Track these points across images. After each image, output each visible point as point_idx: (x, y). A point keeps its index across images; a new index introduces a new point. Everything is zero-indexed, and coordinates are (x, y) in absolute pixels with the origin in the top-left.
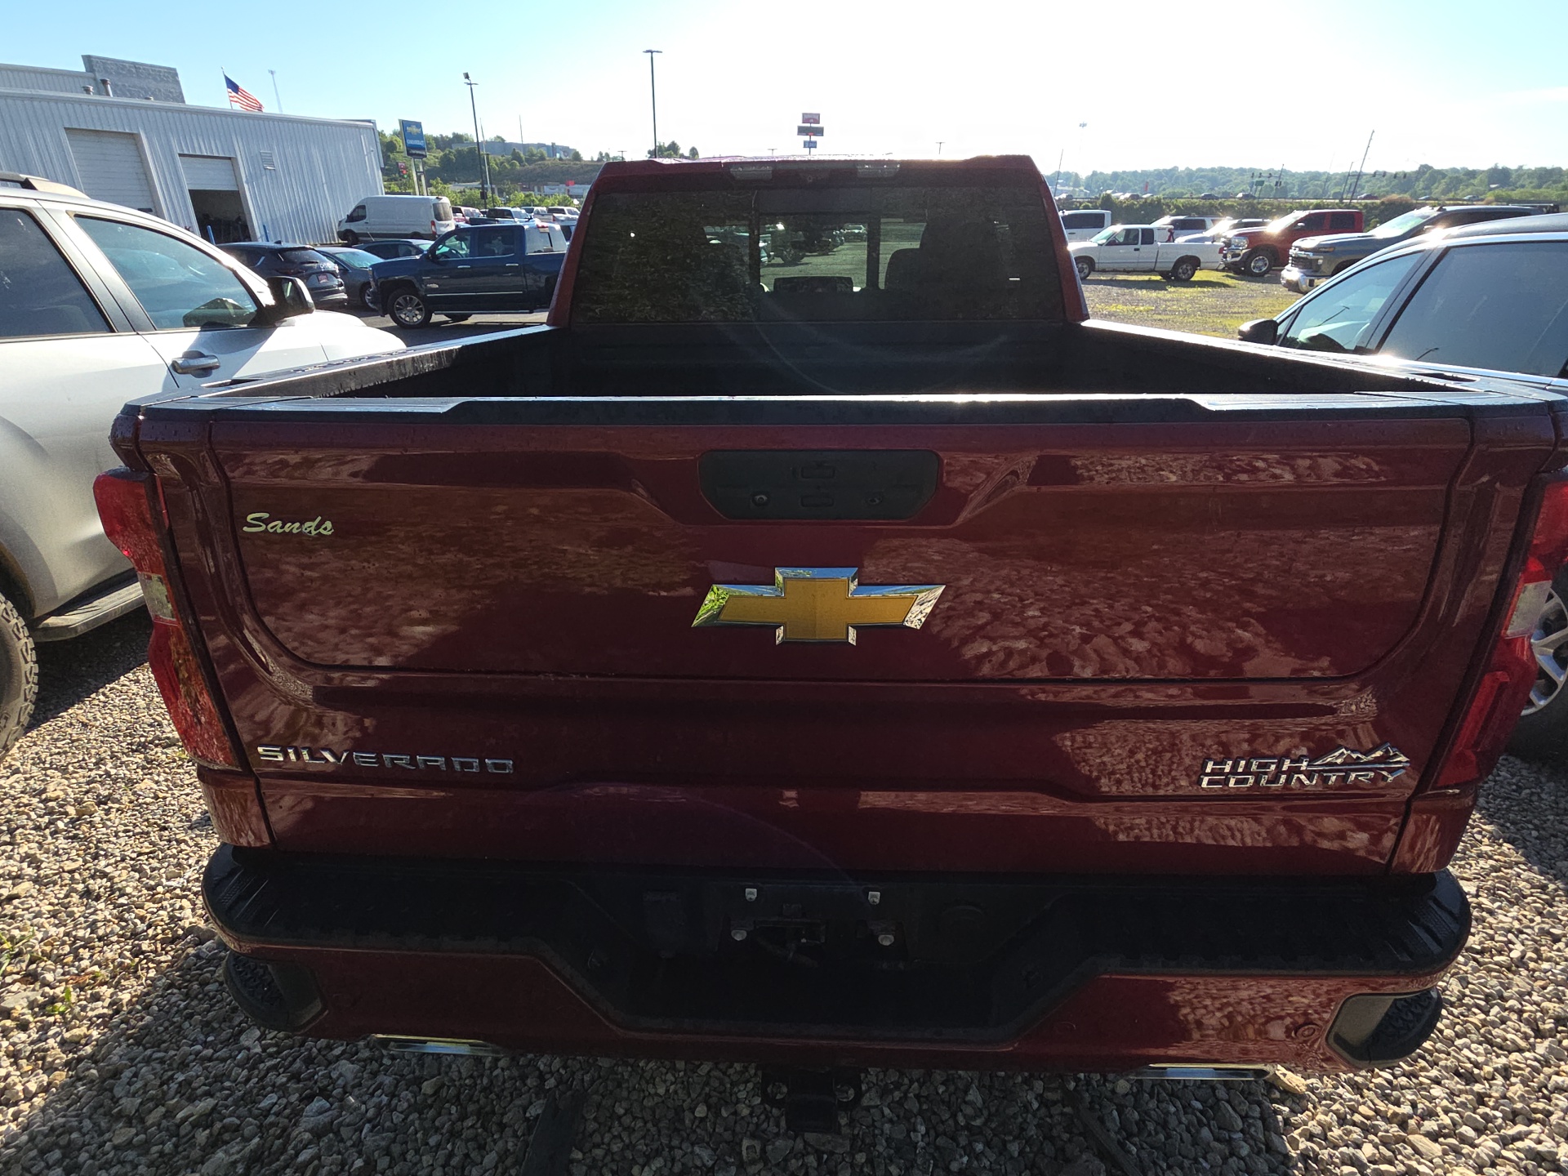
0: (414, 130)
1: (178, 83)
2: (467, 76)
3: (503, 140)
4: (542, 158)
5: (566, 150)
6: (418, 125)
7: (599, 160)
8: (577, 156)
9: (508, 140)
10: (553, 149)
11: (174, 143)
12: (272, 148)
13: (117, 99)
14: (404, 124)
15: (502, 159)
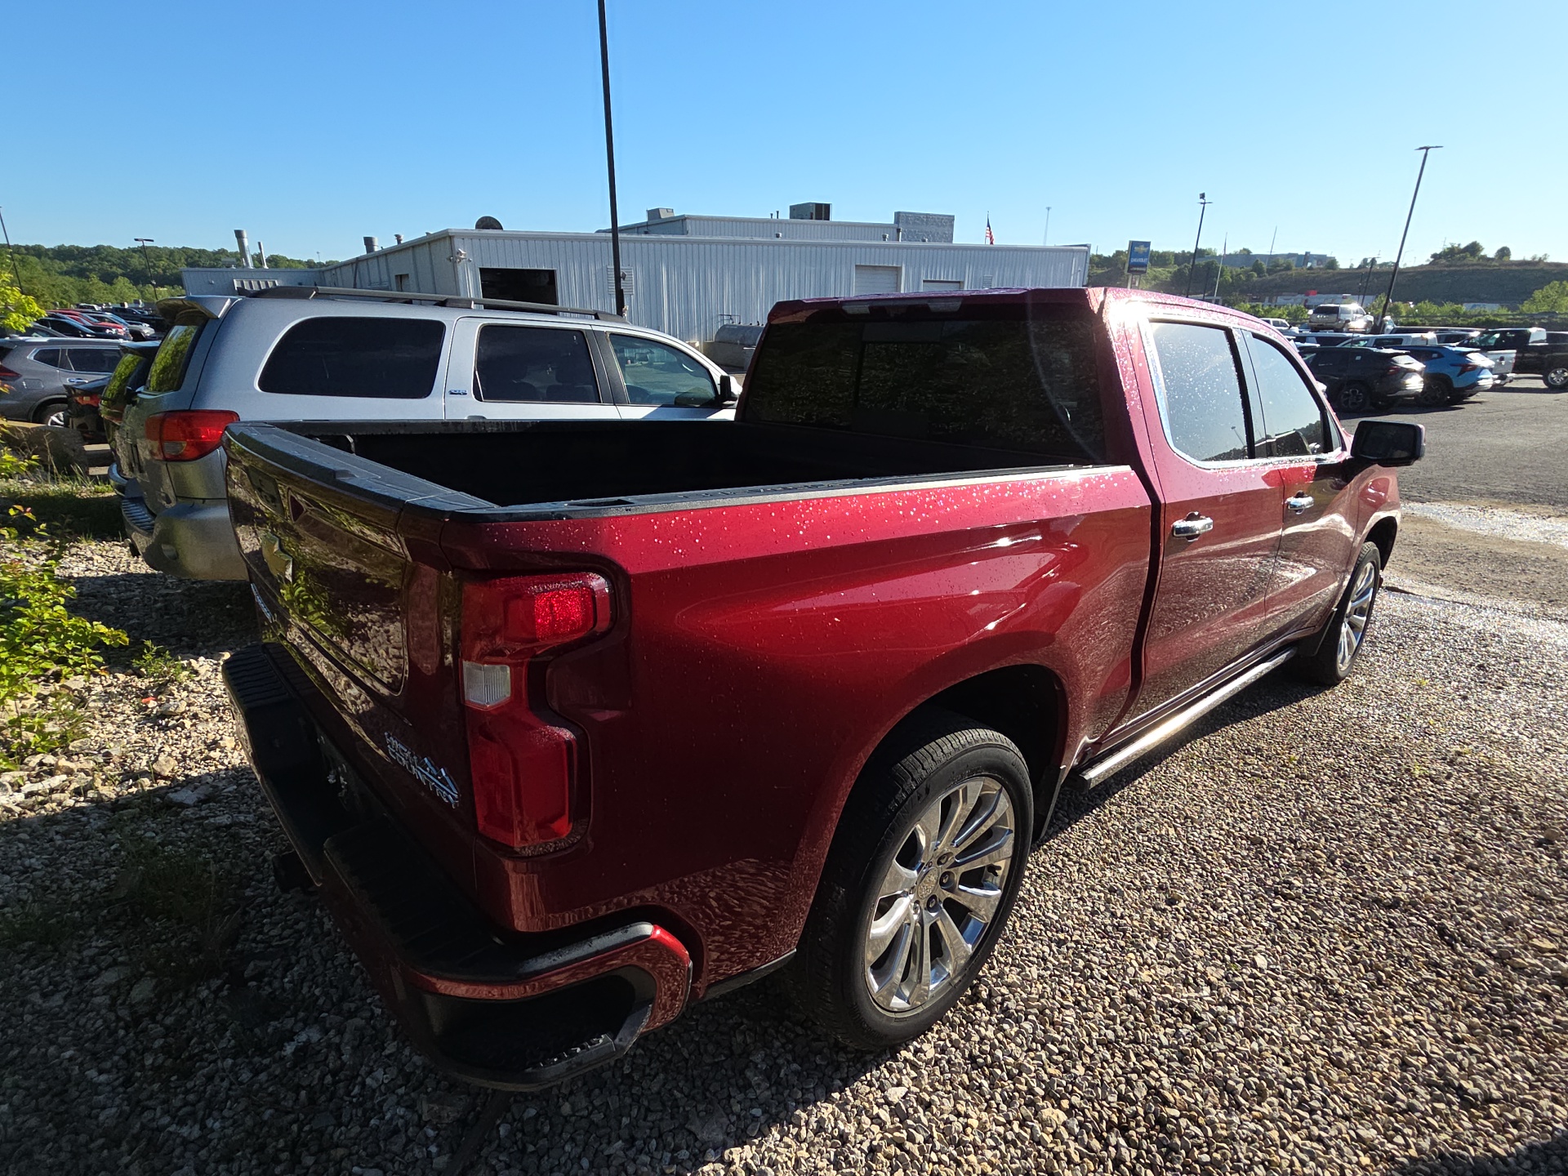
0: (1142, 249)
1: (952, 226)
2: (1203, 196)
3: (1249, 252)
4: (1288, 268)
5: (1321, 259)
6: (1147, 244)
7: (1360, 267)
8: (1332, 263)
9: (1254, 252)
10: (1307, 257)
11: (923, 272)
12: (993, 274)
13: (906, 243)
14: (1133, 244)
15: (1239, 270)
